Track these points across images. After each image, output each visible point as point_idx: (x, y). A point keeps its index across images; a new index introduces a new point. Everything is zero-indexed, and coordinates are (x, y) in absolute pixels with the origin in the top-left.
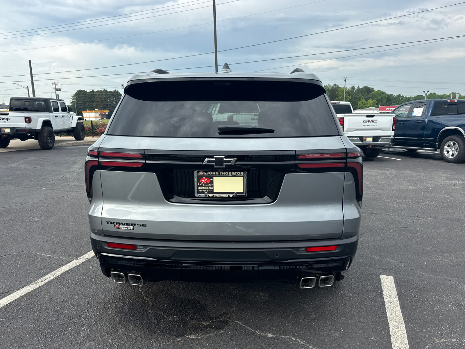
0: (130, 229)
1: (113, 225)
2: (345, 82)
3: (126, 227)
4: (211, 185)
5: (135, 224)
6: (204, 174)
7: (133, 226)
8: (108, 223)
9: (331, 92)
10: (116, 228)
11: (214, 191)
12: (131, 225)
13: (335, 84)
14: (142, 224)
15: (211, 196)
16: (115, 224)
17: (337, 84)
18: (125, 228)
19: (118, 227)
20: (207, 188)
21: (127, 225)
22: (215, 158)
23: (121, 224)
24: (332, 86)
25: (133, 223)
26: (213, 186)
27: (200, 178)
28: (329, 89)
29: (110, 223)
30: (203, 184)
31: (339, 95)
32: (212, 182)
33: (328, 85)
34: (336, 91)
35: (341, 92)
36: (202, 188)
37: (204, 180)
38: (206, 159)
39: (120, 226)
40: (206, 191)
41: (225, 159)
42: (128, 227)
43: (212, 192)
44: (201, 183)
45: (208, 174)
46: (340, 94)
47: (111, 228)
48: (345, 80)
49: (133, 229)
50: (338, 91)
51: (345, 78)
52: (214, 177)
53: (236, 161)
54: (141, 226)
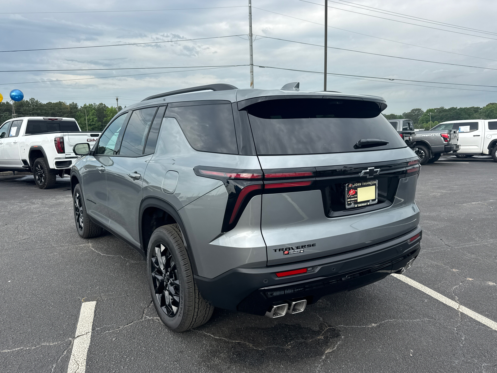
0: (300, 252)
1: (282, 252)
2: (117, 101)
3: (296, 250)
4: (356, 196)
5: (305, 246)
6: (352, 186)
7: (303, 248)
8: (275, 251)
9: (98, 112)
10: (286, 254)
11: (358, 201)
12: (301, 248)
13: (102, 103)
14: (312, 244)
15: (356, 206)
16: (284, 250)
17: (103, 104)
18: (295, 252)
19: (287, 253)
20: (353, 199)
21: (297, 248)
22: (370, 169)
23: (291, 249)
24: (98, 105)
25: (303, 244)
26: (357, 197)
27: (349, 189)
28: (95, 108)
29: (278, 251)
30: (351, 195)
31: (108, 115)
32: (356, 193)
33: (93, 104)
34: (104, 110)
35: (109, 111)
36: (350, 200)
37: (351, 192)
38: (363, 171)
39: (290, 251)
40: (352, 202)
41: (375, 170)
42: (298, 250)
43: (356, 202)
44: (349, 195)
45: (354, 186)
46: (108, 113)
47: (280, 256)
48: (117, 100)
49: (303, 252)
50: (106, 111)
51: (117, 97)
52: (358, 189)
53: (381, 171)
54: (311, 246)
